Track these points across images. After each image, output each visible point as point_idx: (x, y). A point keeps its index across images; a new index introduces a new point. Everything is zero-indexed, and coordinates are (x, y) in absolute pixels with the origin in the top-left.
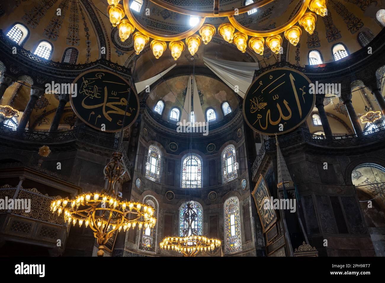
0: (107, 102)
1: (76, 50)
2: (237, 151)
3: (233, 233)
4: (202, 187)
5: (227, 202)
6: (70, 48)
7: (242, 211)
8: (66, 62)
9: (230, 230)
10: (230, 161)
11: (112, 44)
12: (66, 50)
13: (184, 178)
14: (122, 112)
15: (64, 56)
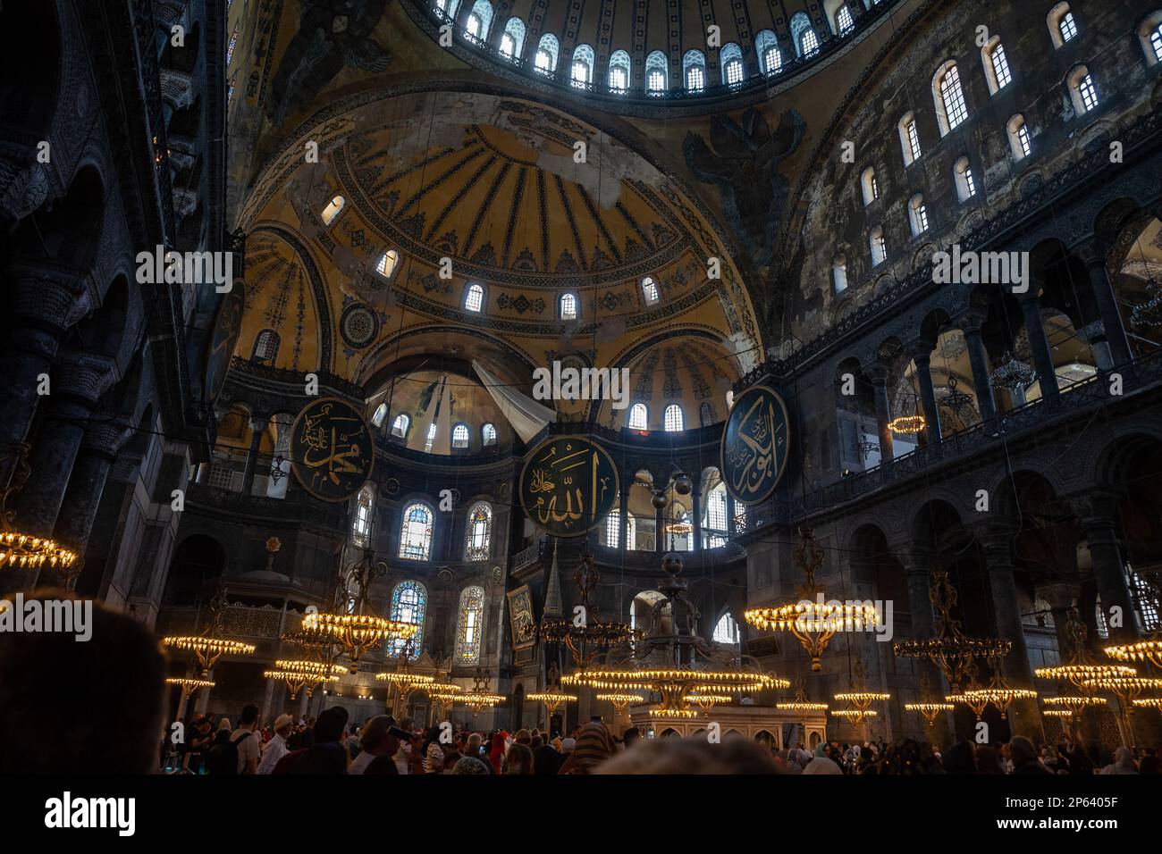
0: (336, 453)
1: (276, 333)
2: (495, 519)
3: (469, 639)
4: (431, 559)
5: (466, 592)
6: (267, 331)
7: (488, 611)
8: (259, 355)
9: (466, 633)
10: (480, 528)
11: (340, 338)
12: (260, 334)
13: (403, 542)
14: (351, 468)
15: (256, 345)
